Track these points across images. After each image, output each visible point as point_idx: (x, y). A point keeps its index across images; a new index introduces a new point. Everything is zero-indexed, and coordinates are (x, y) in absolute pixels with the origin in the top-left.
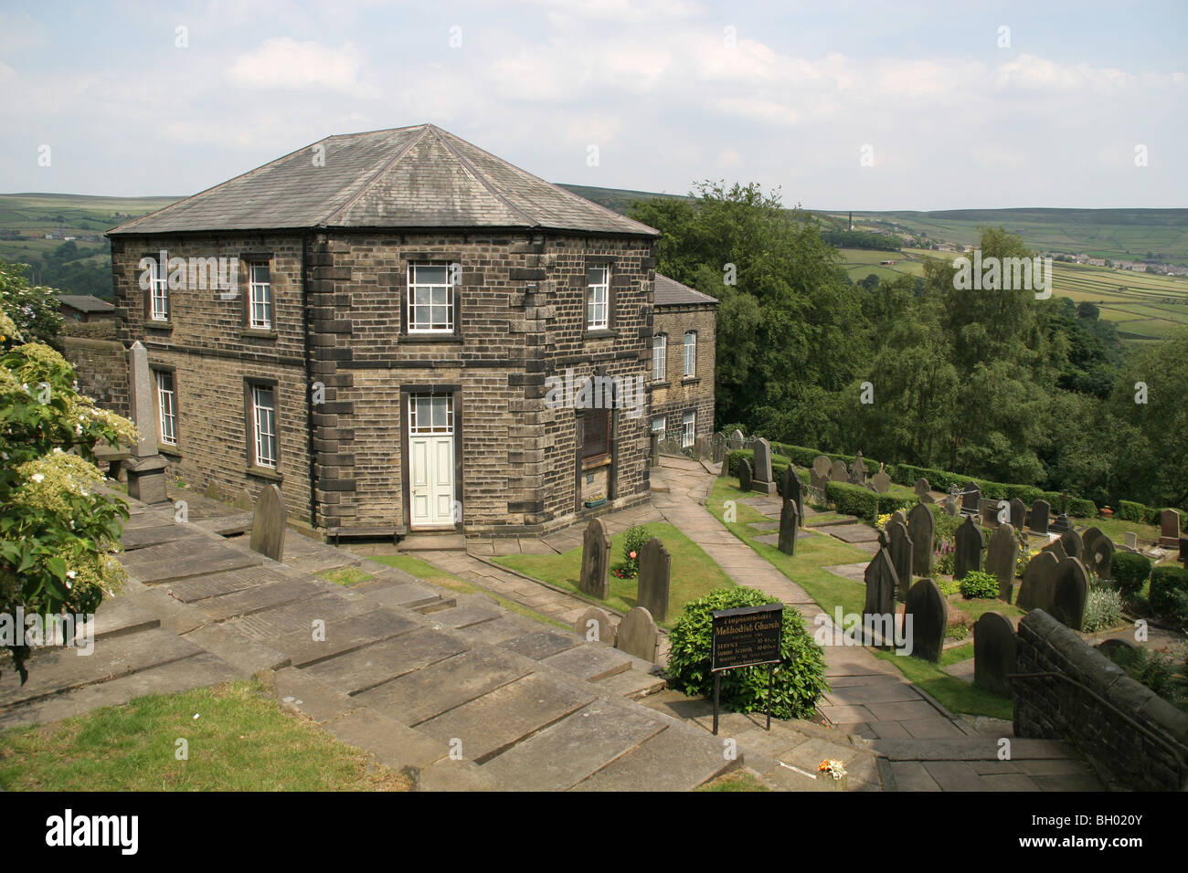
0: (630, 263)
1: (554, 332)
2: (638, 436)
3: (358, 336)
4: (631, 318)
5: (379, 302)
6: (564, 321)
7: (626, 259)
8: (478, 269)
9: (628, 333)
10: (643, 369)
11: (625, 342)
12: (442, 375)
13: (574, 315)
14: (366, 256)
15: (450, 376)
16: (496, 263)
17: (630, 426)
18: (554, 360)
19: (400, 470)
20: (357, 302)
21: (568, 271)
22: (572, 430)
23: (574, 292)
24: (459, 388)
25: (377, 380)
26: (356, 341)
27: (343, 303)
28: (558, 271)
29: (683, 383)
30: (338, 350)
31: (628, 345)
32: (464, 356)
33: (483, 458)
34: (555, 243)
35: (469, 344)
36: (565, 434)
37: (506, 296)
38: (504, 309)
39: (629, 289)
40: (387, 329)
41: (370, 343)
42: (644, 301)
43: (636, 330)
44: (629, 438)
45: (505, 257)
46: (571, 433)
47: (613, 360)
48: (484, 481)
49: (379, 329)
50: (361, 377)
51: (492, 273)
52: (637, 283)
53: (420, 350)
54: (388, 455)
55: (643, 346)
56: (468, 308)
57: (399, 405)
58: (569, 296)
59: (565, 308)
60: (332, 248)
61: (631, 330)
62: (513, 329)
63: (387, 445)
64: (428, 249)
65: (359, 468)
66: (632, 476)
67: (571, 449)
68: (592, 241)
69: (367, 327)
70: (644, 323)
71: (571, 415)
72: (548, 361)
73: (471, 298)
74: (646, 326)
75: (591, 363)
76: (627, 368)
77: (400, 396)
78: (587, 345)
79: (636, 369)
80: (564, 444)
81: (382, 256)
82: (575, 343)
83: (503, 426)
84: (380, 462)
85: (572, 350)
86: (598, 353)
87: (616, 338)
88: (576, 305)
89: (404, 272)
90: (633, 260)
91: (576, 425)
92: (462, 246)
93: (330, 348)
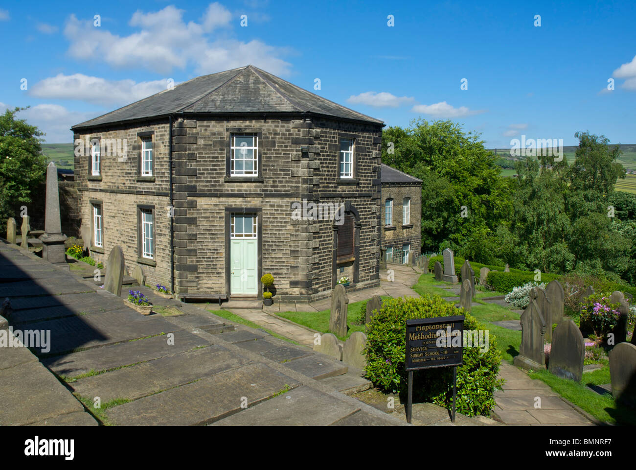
0: (366, 139)
1: (319, 177)
2: (372, 245)
3: (200, 178)
4: (368, 173)
5: (213, 157)
6: (325, 171)
7: (363, 137)
8: (272, 138)
9: (365, 182)
10: (374, 204)
11: (364, 187)
12: (250, 202)
13: (331, 167)
14: (206, 130)
15: (255, 202)
16: (283, 134)
17: (367, 239)
18: (319, 194)
19: (224, 259)
20: (200, 157)
21: (328, 141)
22: (330, 238)
23: (331, 154)
24: (261, 210)
25: (211, 204)
26: (199, 181)
27: (192, 157)
28: (321, 140)
29: (404, 227)
30: (188, 186)
31: (365, 189)
32: (263, 191)
33: (275, 253)
34: (319, 123)
35: (267, 183)
36: (325, 241)
37: (289, 154)
38: (288, 162)
39: (366, 155)
40: (217, 174)
41: (207, 182)
42: (375, 163)
43: (370, 180)
44: (366, 246)
45: (289, 130)
46: (329, 240)
47: (356, 197)
48: (275, 267)
49: (213, 174)
50: (202, 202)
51: (281, 140)
52: (371, 152)
53: (237, 186)
54: (217, 250)
55: (374, 191)
56: (266, 161)
57: (224, 220)
58: (328, 156)
59: (326, 163)
60: (186, 125)
61: (367, 180)
62: (293, 174)
63: (217, 244)
64: (243, 126)
65: (200, 258)
66: (368, 269)
67: (330, 249)
68: (342, 124)
69: (205, 172)
70: (375, 176)
71: (330, 229)
72: (315, 194)
73: (268, 155)
74: (376, 178)
75: (342, 198)
76: (365, 203)
77: (226, 214)
78: (340, 187)
79: (370, 204)
80: (325, 246)
81: (215, 130)
82: (332, 185)
83: (287, 234)
84: (212, 254)
85: (330, 189)
86: (347, 192)
87: (358, 184)
88: (333, 162)
89: (228, 139)
90: (368, 137)
91: (333, 235)
92: (263, 124)
93: (183, 184)
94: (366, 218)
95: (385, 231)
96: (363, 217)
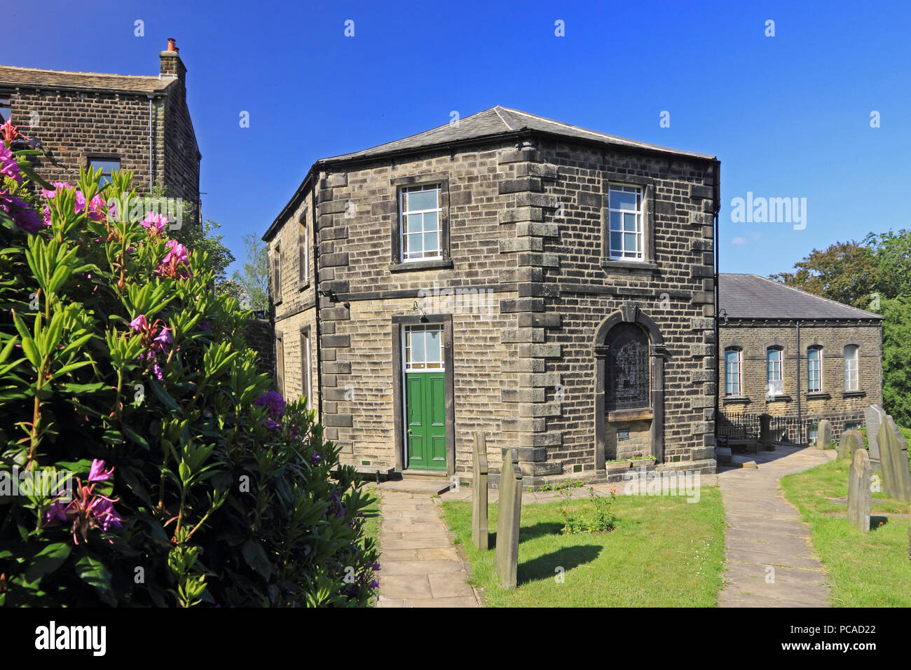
0: (673, 189)
1: (557, 254)
2: (696, 392)
3: (354, 268)
4: (680, 253)
5: (373, 232)
6: (572, 243)
7: (665, 184)
8: (466, 187)
9: (673, 269)
10: (699, 314)
11: (671, 280)
13: (588, 238)
14: (361, 187)
16: (485, 178)
17: (681, 379)
18: (557, 286)
19: (392, 406)
20: (353, 234)
21: (577, 187)
22: (590, 372)
23: (587, 212)
24: (450, 317)
25: (371, 312)
26: (353, 274)
27: (341, 234)
28: (562, 185)
29: (847, 396)
30: (336, 283)
31: (675, 283)
32: (453, 283)
33: (474, 396)
34: (553, 152)
35: (458, 269)
36: (577, 375)
37: (495, 213)
38: (494, 228)
39: (675, 219)
40: (379, 259)
41: (364, 274)
42: (699, 235)
43: (687, 267)
44: (682, 393)
45: (494, 170)
46: (587, 375)
47: (652, 298)
48: (476, 422)
49: (373, 260)
50: (357, 308)
51: (480, 189)
52: (686, 214)
53: (411, 278)
54: (381, 390)
55: (699, 288)
56: (456, 230)
57: (391, 338)
58: (577, 214)
59: (574, 229)
60: (330, 183)
61: (679, 267)
62: (503, 249)
63: (381, 380)
64: (416, 172)
65: (355, 404)
66: (686, 439)
67: (589, 393)
68: (612, 156)
69: (361, 258)
70: (698, 260)
71: (588, 353)
72: (548, 286)
73: (459, 219)
74: (702, 265)
75: (616, 296)
76: (675, 311)
77: (393, 328)
78: (610, 276)
79: (687, 314)
80: (578, 387)
81: (376, 185)
82: (590, 271)
83: (495, 360)
84: (374, 398)
85: (586, 278)
86: (628, 287)
87: (657, 274)
88: (591, 226)
89: (394, 199)
90: (677, 185)
91: (595, 366)
92: (450, 164)
93: (329, 282)
94: (679, 340)
95: (808, 400)
96: (672, 336)
